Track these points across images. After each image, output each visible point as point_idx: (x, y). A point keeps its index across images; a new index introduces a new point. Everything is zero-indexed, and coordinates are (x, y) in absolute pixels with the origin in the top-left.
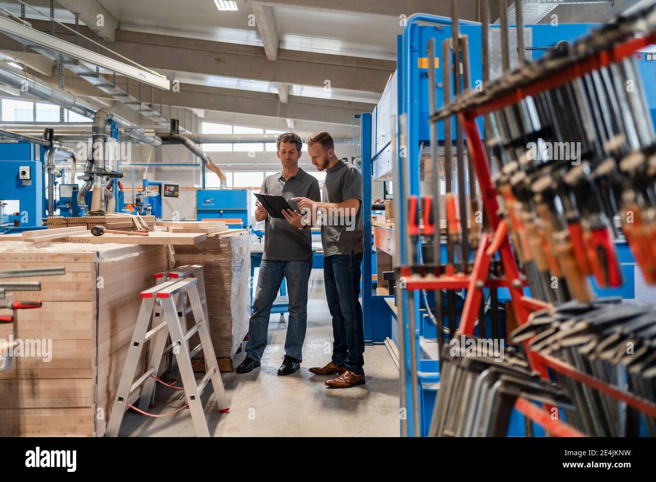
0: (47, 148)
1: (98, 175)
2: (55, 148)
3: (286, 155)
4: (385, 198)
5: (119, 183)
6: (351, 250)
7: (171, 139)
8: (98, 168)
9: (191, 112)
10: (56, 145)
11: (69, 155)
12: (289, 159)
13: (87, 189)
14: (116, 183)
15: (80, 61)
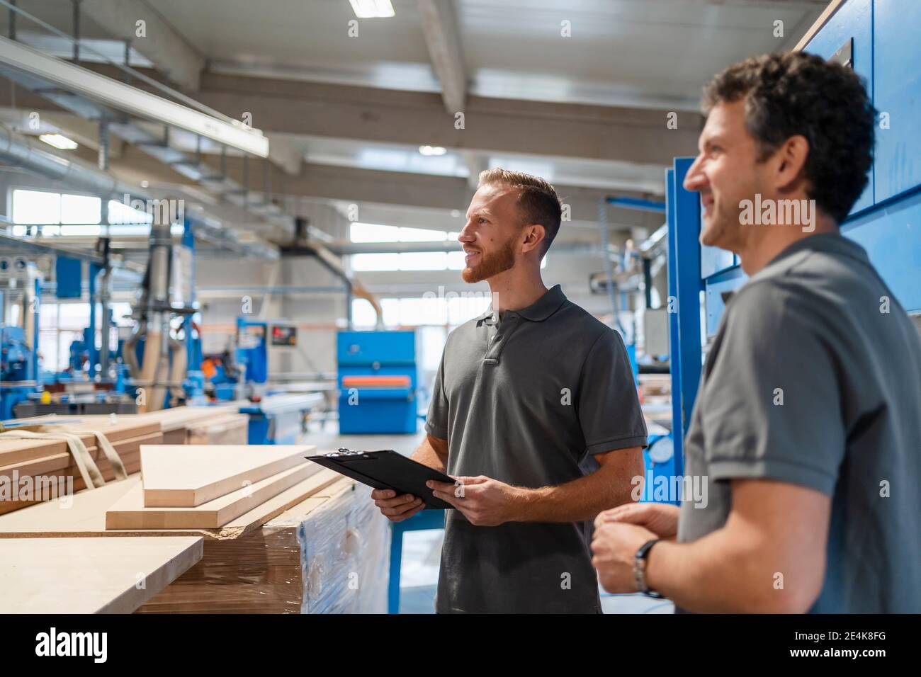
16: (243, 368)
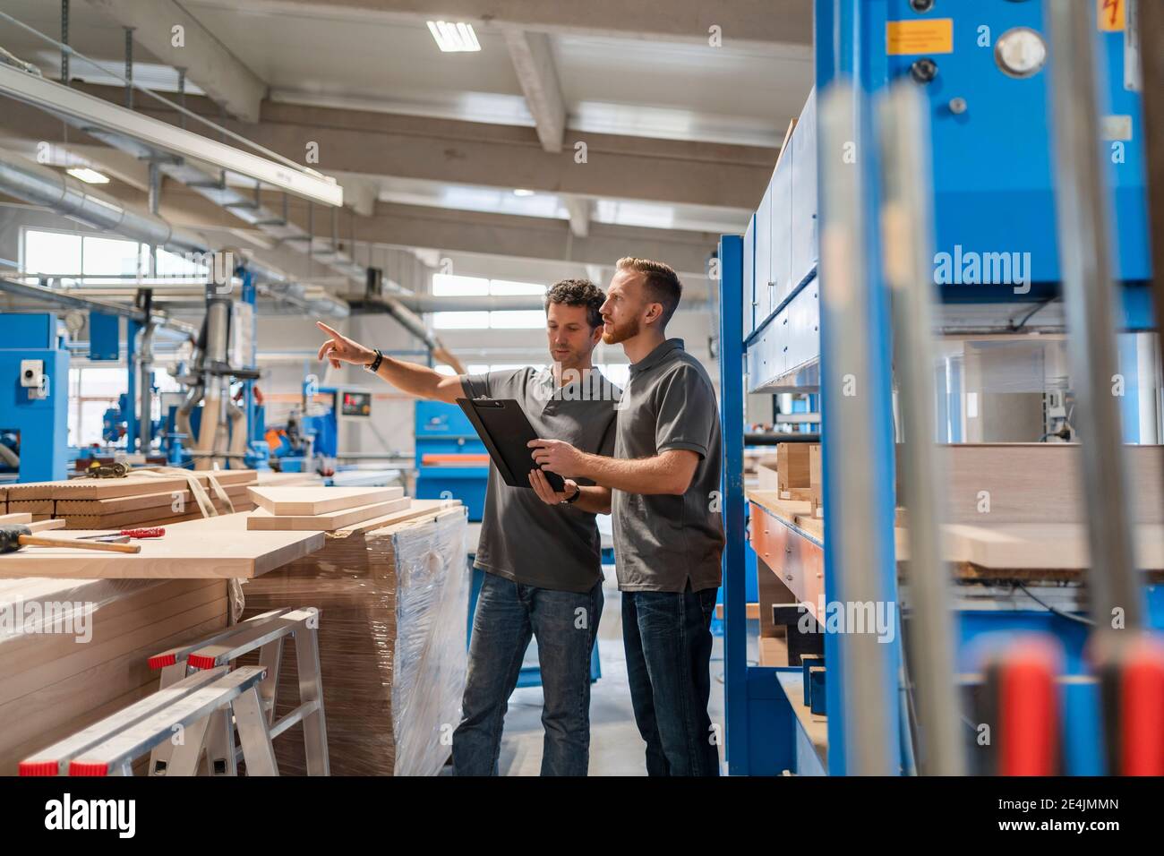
0: (142, 323)
1: (213, 374)
2: (155, 324)
3: (558, 333)
4: (775, 422)
5: (256, 390)
6: (686, 579)
7: (367, 304)
8: (214, 362)
9: (412, 256)
10: (157, 317)
11: (184, 337)
12: (563, 345)
13: (194, 401)
14: (249, 390)
15: (186, 158)
16: (311, 439)
